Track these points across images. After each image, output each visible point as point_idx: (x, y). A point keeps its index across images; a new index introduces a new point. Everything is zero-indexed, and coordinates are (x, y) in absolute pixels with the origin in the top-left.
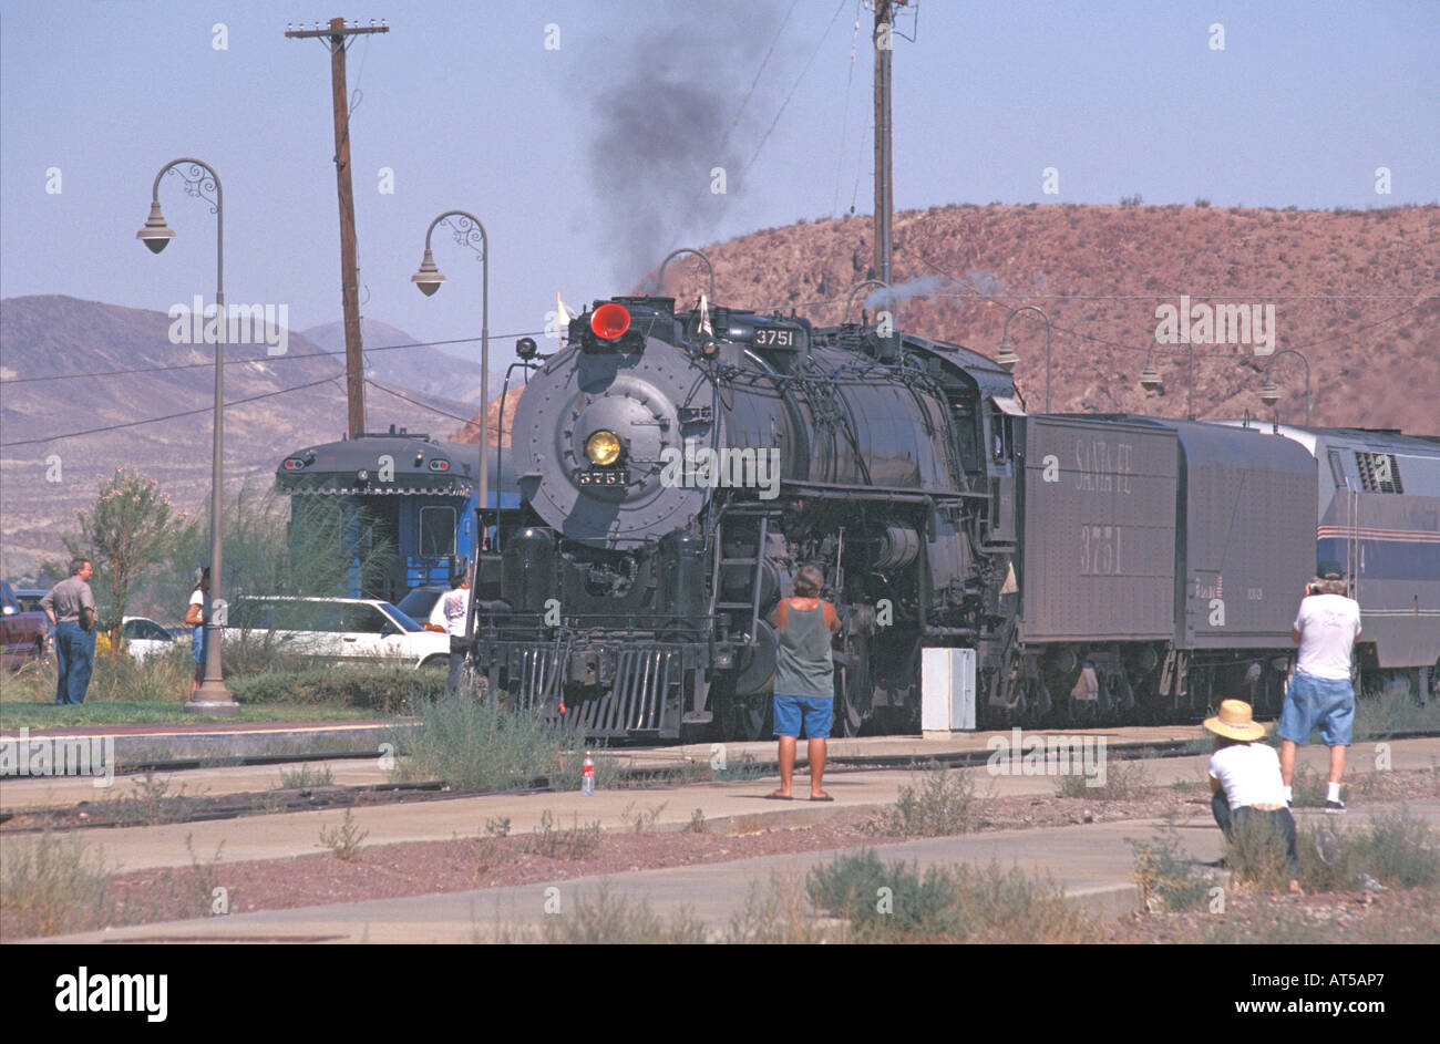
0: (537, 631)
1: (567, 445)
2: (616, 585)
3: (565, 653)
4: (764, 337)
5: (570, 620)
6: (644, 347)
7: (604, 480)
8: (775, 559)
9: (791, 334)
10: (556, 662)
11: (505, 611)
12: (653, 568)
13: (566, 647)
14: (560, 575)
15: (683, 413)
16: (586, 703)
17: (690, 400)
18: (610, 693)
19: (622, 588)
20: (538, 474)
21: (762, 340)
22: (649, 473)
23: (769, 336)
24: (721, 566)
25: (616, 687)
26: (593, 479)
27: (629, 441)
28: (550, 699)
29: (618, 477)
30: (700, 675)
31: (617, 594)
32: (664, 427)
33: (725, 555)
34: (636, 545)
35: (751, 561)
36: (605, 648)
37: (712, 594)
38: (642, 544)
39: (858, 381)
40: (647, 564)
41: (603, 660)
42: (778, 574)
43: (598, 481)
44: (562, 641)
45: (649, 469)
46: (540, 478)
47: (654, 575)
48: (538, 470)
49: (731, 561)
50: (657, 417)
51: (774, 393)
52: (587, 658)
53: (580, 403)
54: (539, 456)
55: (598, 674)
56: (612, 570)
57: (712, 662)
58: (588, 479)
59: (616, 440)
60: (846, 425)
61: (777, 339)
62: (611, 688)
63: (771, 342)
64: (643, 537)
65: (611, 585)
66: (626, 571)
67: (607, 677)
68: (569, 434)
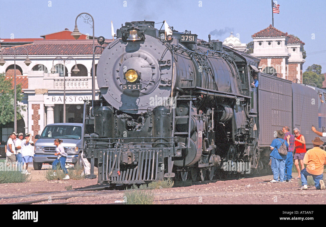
0: (109, 144)
1: (117, 75)
2: (137, 127)
3: (119, 152)
4: (184, 38)
5: (120, 140)
6: (145, 38)
7: (132, 88)
8: (194, 116)
9: (193, 37)
10: (116, 156)
11: (96, 138)
12: (151, 120)
13: (120, 150)
14: (116, 123)
15: (160, 62)
16: (128, 170)
17: (163, 58)
18: (137, 166)
19: (139, 127)
20: (106, 86)
21: (183, 39)
22: (148, 85)
23: (186, 38)
24: (175, 119)
25: (139, 164)
26: (128, 87)
27: (141, 73)
28: (114, 169)
29: (137, 87)
30: (170, 159)
31: (138, 130)
32: (153, 68)
33: (177, 115)
34: (144, 112)
35: (187, 117)
36: (134, 150)
37: (172, 129)
38: (146, 111)
39: (212, 57)
40: (149, 119)
41: (134, 154)
42: (196, 121)
43: (130, 88)
44: (118, 148)
45: (148, 84)
46: (107, 88)
47: (151, 123)
48: (107, 85)
49: (179, 117)
50: (151, 64)
51: (189, 58)
52: (128, 154)
53: (122, 60)
54: (107, 80)
55: (132, 160)
56: (135, 121)
57: (174, 154)
58: (126, 88)
59: (136, 73)
60: (211, 70)
61: (188, 39)
62: (137, 165)
63: (186, 40)
64: (147, 109)
65: (135, 126)
66: (140, 121)
67: (135, 161)
68: (118, 71)
